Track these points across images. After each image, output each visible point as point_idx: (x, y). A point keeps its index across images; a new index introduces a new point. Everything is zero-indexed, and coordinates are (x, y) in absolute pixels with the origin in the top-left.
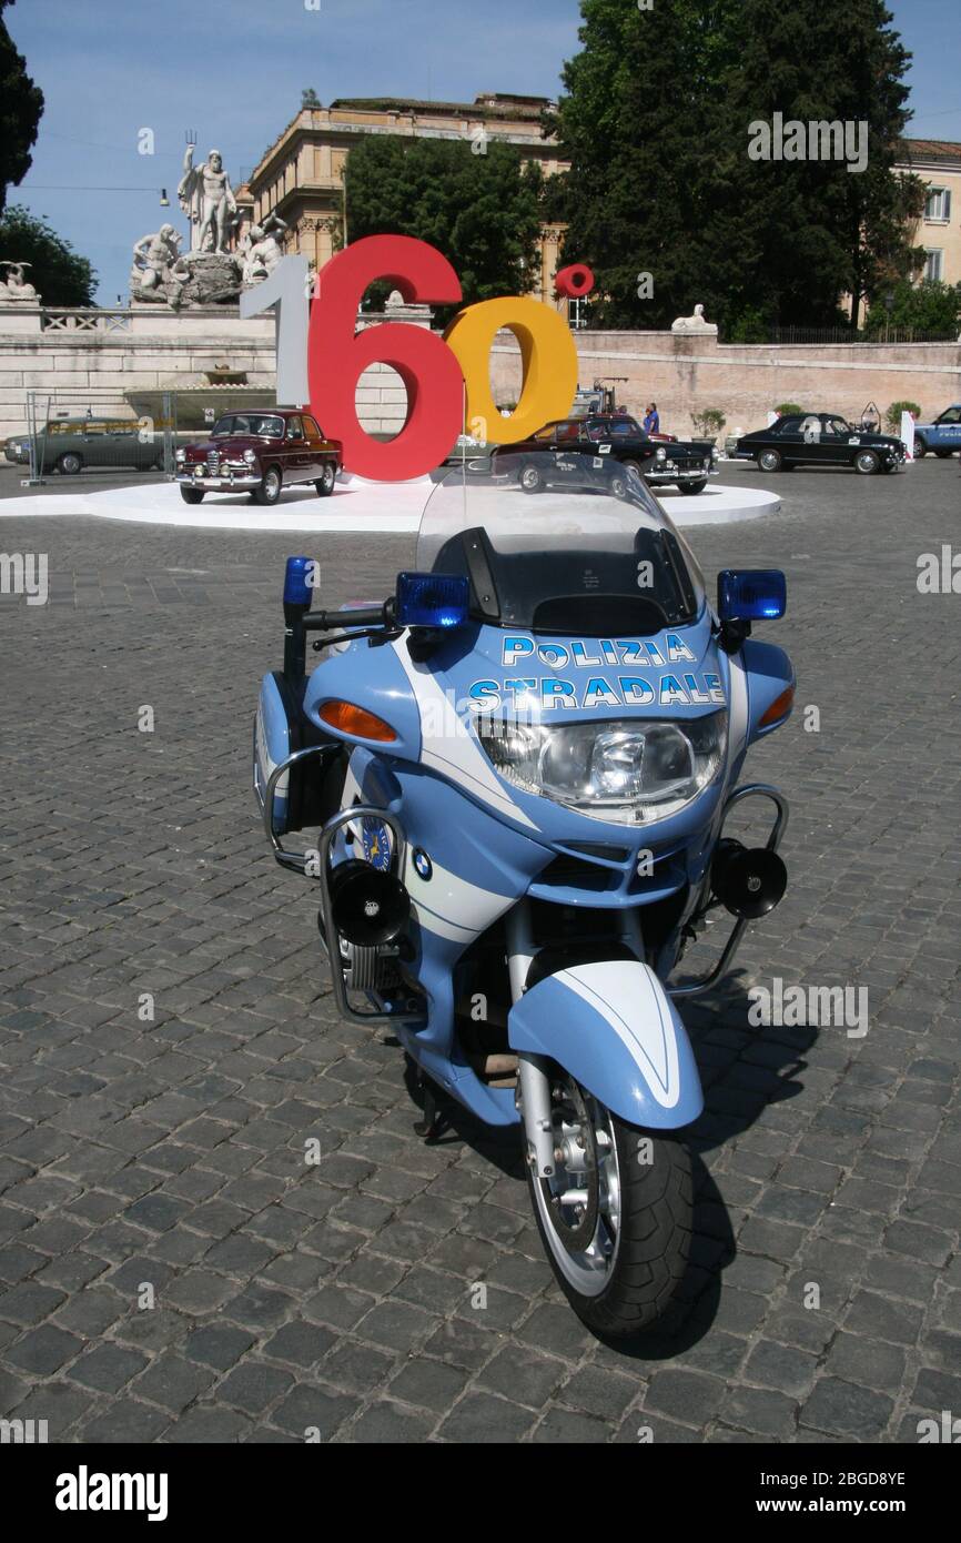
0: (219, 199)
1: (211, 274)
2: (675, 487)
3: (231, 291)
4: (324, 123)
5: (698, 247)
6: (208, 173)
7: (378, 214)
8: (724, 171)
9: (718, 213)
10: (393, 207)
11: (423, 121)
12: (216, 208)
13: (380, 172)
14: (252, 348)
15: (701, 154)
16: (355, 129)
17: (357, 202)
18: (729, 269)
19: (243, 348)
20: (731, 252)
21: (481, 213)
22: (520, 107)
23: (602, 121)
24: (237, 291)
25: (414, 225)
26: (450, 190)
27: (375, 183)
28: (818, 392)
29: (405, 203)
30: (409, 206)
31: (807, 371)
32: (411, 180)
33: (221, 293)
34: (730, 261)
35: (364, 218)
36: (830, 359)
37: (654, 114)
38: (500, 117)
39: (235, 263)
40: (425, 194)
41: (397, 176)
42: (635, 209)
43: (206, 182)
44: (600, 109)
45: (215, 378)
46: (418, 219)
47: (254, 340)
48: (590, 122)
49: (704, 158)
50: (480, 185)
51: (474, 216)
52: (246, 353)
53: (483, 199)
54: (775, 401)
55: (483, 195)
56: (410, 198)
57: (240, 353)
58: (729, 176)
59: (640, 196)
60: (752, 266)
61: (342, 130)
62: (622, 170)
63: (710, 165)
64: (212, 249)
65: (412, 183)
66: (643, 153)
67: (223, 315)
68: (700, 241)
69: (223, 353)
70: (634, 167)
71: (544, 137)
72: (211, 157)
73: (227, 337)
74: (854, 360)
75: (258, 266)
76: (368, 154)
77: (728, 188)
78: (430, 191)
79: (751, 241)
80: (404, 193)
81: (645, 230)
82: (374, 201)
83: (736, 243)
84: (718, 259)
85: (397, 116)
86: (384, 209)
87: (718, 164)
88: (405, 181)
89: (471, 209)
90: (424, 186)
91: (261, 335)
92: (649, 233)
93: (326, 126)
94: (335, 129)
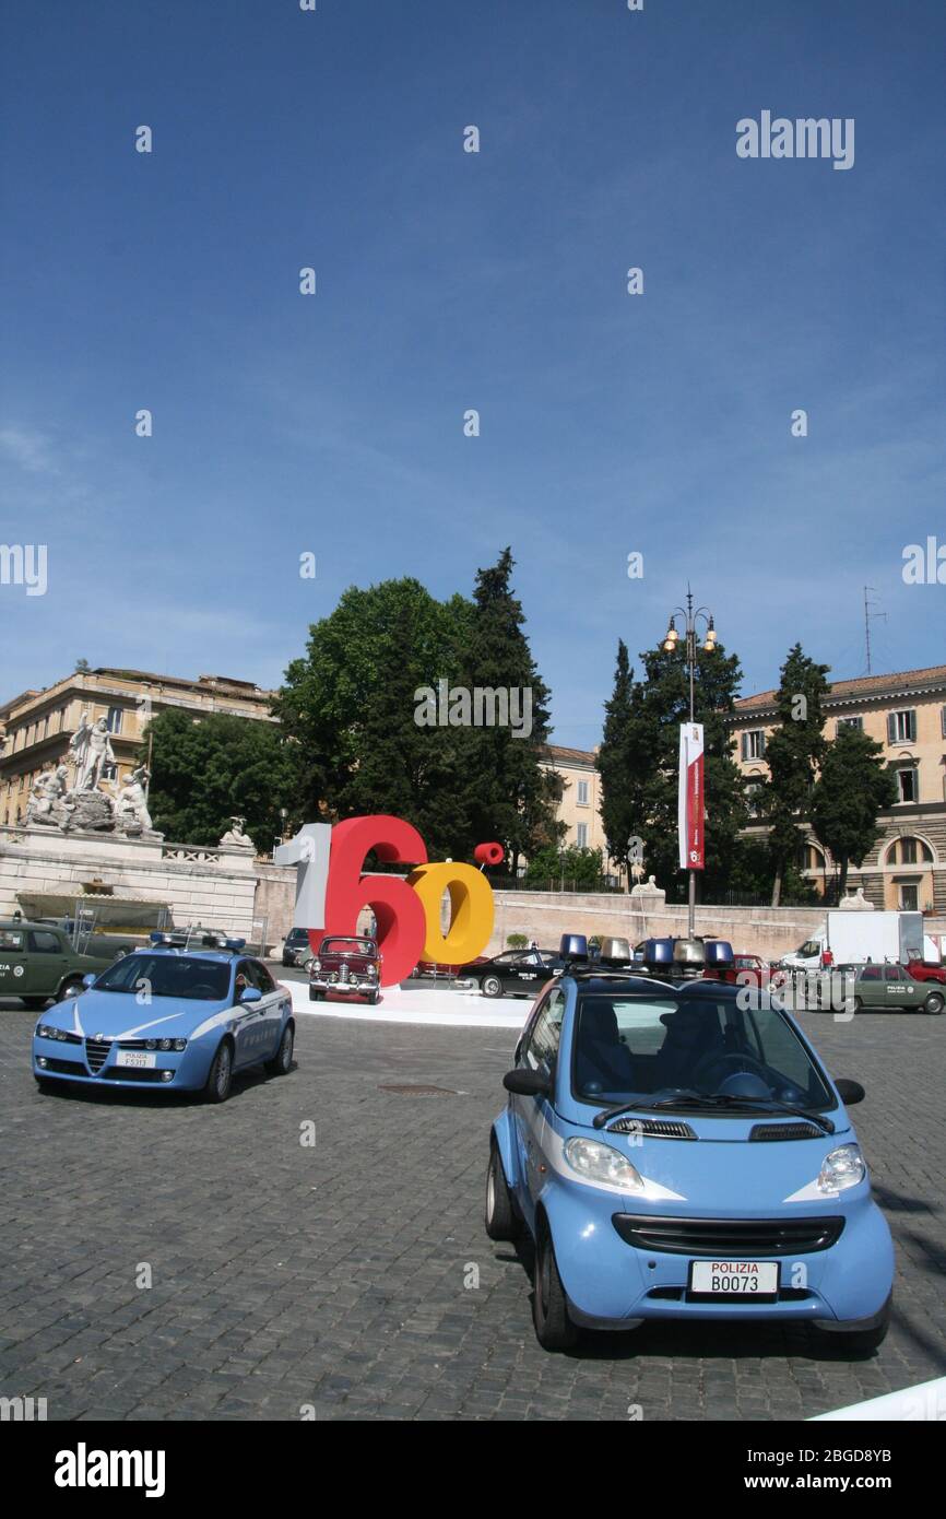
0: (102, 751)
1: (92, 807)
3: (106, 821)
4: (92, 684)
5: (426, 813)
6: (96, 731)
7: (176, 767)
8: (448, 761)
9: (442, 791)
10: (189, 763)
11: (168, 692)
12: (99, 757)
13: (176, 737)
14: (120, 867)
15: (432, 747)
16: (116, 692)
17: (160, 756)
18: (448, 831)
19: (113, 867)
20: (451, 819)
21: (257, 773)
22: (240, 689)
23: (323, 711)
24: (111, 821)
25: (204, 778)
26: (232, 754)
27: (174, 744)
28: (534, 926)
29: (199, 761)
30: (201, 764)
31: (525, 911)
32: (204, 744)
33: (99, 822)
34: (449, 825)
35: (164, 769)
36: (543, 903)
37: (396, 717)
38: (226, 695)
39: (109, 801)
40: (215, 756)
41: (192, 740)
42: (380, 782)
43: (93, 737)
44: (322, 703)
45: (90, 888)
46: (208, 774)
47: (122, 861)
48: (314, 710)
49: (433, 752)
50: (257, 753)
51: (250, 775)
52: (115, 871)
53: (260, 764)
54: (504, 931)
55: (259, 761)
56: (204, 758)
57: (110, 870)
58: (451, 766)
59: (384, 773)
60: (466, 829)
62: (369, 753)
63: (438, 757)
64: (90, 787)
65: (205, 747)
66: (388, 743)
67: (100, 839)
68: (428, 809)
69: (97, 869)
70: (379, 752)
71: (271, 716)
73: (100, 857)
74: (560, 904)
75: (127, 804)
76: (168, 721)
77: (450, 773)
78: (218, 754)
79: (464, 813)
80: (200, 754)
81: (386, 798)
82: (173, 757)
83: (454, 813)
84: (440, 823)
85: (149, 686)
86: (182, 764)
87: (444, 756)
88: (200, 745)
89: (248, 770)
90: (214, 750)
91: (127, 858)
92: (389, 800)
93: (93, 688)
94: (100, 691)
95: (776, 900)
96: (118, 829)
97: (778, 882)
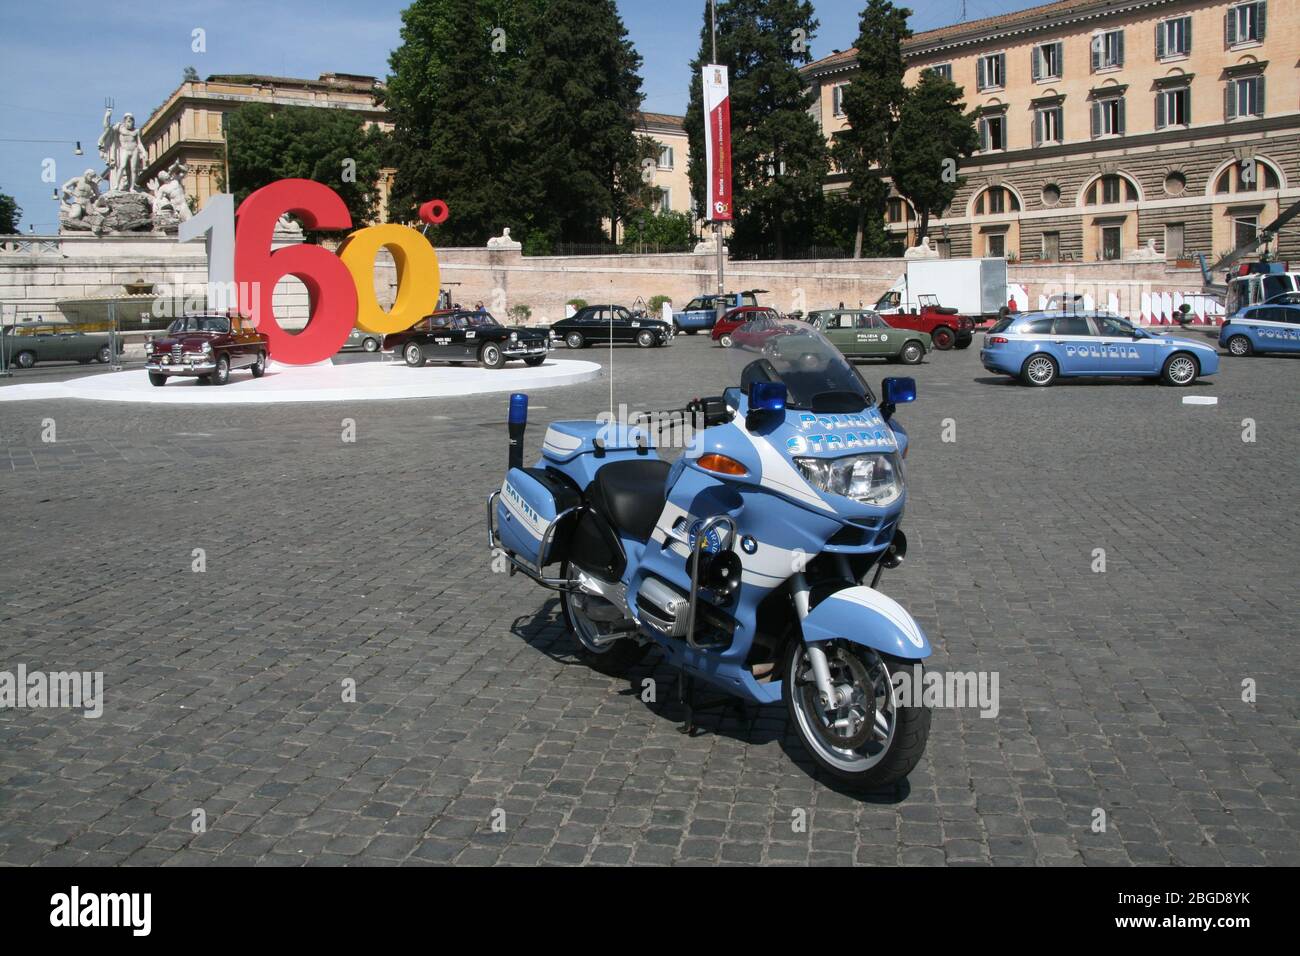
0: (133, 150)
1: (127, 208)
2: (522, 361)
3: (144, 221)
4: (202, 92)
5: (501, 186)
6: (123, 130)
7: (253, 162)
8: (517, 132)
9: (514, 162)
10: (266, 156)
11: (280, 92)
12: (130, 157)
13: (253, 131)
14: (162, 266)
15: (500, 119)
16: (227, 97)
17: (237, 152)
18: (524, 202)
19: (154, 266)
20: (525, 190)
21: (334, 161)
22: (356, 83)
23: (421, 94)
24: (149, 221)
25: (282, 170)
26: (309, 144)
27: (250, 138)
28: (598, 290)
29: (275, 153)
30: (278, 156)
31: (588, 274)
32: (279, 136)
33: (136, 223)
34: (524, 196)
35: (242, 165)
36: (604, 266)
37: (464, 91)
38: (340, 90)
39: (146, 199)
40: (291, 147)
41: (268, 133)
42: (452, 158)
43: (121, 137)
44: (419, 86)
45: (132, 289)
46: (285, 165)
47: (163, 259)
48: (412, 95)
49: (502, 123)
50: (333, 141)
51: (329, 163)
52: (158, 269)
53: (336, 151)
54: (566, 297)
55: (336, 147)
56: (279, 149)
57: (152, 269)
58: (521, 136)
59: (456, 149)
60: (541, 200)
61: (216, 98)
62: (441, 131)
63: (507, 128)
64: (127, 188)
65: (280, 138)
66: (458, 118)
67: (138, 240)
68: (504, 182)
69: (138, 269)
70: (450, 128)
71: (375, 105)
72: (126, 118)
73: (141, 257)
74: (622, 266)
75: (165, 202)
76: (244, 117)
77: (520, 144)
78: (294, 144)
79: (539, 181)
80: (274, 146)
81: (461, 173)
82: (250, 152)
83: (528, 183)
84: (517, 194)
85: (260, 88)
86: (258, 158)
87: (512, 127)
88: (275, 136)
89: (326, 158)
90: (289, 141)
91: (168, 256)
92: (464, 176)
93: (204, 95)
94: (210, 97)
95: (858, 252)
96: (156, 227)
97: (859, 236)
